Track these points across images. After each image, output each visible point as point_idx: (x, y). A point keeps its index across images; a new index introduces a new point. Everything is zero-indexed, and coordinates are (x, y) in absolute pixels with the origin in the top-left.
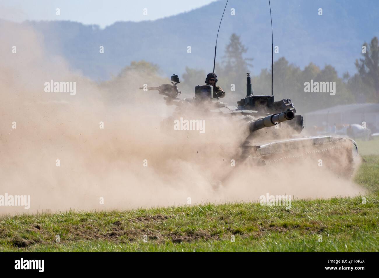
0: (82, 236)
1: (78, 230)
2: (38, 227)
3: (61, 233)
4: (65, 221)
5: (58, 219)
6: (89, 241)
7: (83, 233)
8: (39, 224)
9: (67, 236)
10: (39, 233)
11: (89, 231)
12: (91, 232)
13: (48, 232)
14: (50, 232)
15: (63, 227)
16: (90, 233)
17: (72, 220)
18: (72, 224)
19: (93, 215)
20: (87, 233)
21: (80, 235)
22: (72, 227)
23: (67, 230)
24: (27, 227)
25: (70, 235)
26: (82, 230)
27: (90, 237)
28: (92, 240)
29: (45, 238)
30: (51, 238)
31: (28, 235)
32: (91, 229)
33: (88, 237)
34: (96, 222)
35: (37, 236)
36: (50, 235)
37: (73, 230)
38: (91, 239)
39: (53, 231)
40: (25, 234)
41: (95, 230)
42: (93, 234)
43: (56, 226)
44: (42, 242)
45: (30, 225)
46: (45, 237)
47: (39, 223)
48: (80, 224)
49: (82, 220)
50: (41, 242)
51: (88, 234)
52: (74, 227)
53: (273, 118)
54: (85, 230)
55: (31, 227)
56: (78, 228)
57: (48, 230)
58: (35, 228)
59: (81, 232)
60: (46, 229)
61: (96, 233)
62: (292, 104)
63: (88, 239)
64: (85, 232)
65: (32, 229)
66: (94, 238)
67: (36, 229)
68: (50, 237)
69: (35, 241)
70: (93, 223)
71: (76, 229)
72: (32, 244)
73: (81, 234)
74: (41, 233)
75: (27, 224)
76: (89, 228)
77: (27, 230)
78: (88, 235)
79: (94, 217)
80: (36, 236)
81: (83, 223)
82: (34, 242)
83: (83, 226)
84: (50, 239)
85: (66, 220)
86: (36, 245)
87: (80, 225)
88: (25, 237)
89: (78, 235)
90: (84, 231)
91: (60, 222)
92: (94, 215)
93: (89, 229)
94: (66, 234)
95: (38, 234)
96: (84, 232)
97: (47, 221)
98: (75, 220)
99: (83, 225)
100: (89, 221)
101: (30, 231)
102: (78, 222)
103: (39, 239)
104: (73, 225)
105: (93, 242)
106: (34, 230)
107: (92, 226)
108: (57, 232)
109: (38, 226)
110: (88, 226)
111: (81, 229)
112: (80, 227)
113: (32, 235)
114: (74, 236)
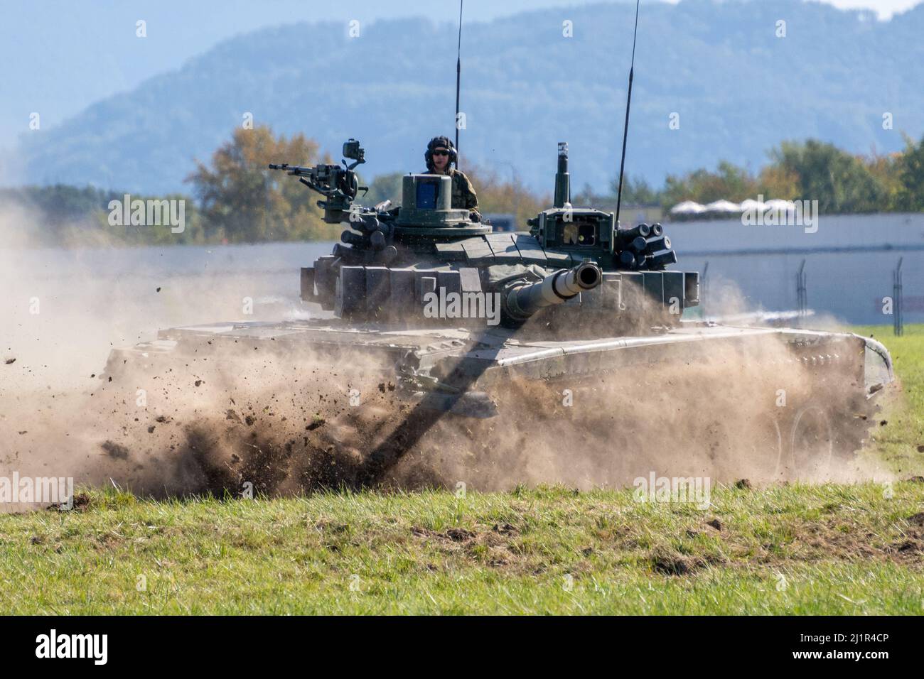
0: (828, 549)
1: (818, 533)
2: (716, 525)
3: (776, 540)
4: (785, 511)
5: (767, 506)
6: (846, 562)
7: (830, 542)
8: (718, 518)
9: (790, 548)
10: (718, 539)
11: (846, 537)
12: (851, 539)
13: (741, 537)
14: (748, 538)
15: (778, 526)
16: (849, 543)
17: (804, 507)
18: (803, 518)
19: (856, 496)
20: (841, 542)
21: (824, 548)
22: (802, 527)
23: (791, 534)
24: (690, 523)
25: (796, 547)
26: (828, 535)
27: (849, 551)
28: (853, 561)
29: (732, 552)
30: (749, 554)
31: (689, 544)
32: (851, 532)
33: (842, 551)
34: (864, 514)
35: (715, 547)
36: (747, 545)
37: (805, 533)
38: (852, 557)
39: (755, 536)
40: (683, 540)
41: (861, 534)
42: (857, 545)
43: (762, 522)
44: (727, 564)
45: (695, 519)
46: (734, 549)
47: (718, 513)
48: (822, 517)
49: (830, 508)
50: (724, 562)
51: (843, 545)
52: (808, 525)
53: (557, 283)
54: (837, 533)
55: (699, 523)
56: (817, 529)
57: (741, 533)
58: (708, 527)
59: (826, 538)
60: (737, 528)
61: (863, 542)
62: (663, 239)
63: (842, 557)
64: (836, 539)
65: (701, 528)
66: (859, 556)
67: (712, 528)
68: (746, 550)
69: (708, 558)
70: (856, 517)
71: (813, 531)
72: (701, 566)
73: (825, 544)
74: (723, 540)
75: (687, 515)
76: (844, 530)
77: (688, 531)
78: (845, 548)
79: (860, 500)
80: (711, 548)
81: (829, 516)
82: (705, 561)
83: (831, 524)
84: (746, 555)
85: (788, 507)
86: (711, 568)
87: (823, 520)
88: (683, 547)
89: (816, 546)
90: (833, 538)
91: (772, 513)
92: (860, 497)
93: (847, 532)
94: (788, 543)
95: (716, 541)
96: (833, 540)
97: (738, 509)
98: (810, 508)
99: (830, 521)
100: (845, 511)
101: (696, 533)
102: (819, 514)
103: (719, 555)
104: (805, 521)
105: (857, 565)
106: (706, 531)
107: (853, 523)
108: (764, 537)
109: (715, 520)
110: (844, 523)
111: (825, 531)
112: (823, 525)
113: (701, 545)
114: (808, 549)
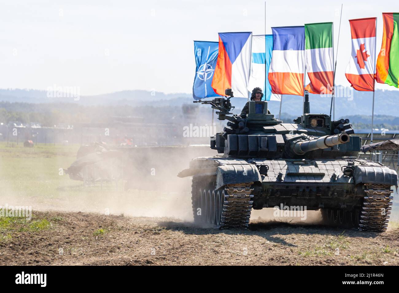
53: (326, 141)
62: (350, 124)
